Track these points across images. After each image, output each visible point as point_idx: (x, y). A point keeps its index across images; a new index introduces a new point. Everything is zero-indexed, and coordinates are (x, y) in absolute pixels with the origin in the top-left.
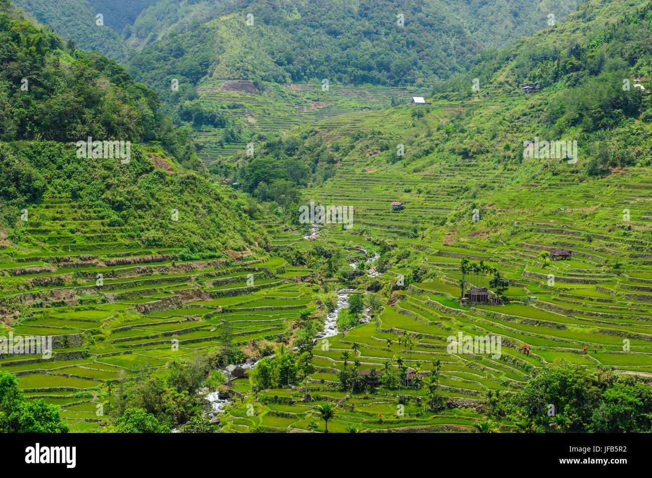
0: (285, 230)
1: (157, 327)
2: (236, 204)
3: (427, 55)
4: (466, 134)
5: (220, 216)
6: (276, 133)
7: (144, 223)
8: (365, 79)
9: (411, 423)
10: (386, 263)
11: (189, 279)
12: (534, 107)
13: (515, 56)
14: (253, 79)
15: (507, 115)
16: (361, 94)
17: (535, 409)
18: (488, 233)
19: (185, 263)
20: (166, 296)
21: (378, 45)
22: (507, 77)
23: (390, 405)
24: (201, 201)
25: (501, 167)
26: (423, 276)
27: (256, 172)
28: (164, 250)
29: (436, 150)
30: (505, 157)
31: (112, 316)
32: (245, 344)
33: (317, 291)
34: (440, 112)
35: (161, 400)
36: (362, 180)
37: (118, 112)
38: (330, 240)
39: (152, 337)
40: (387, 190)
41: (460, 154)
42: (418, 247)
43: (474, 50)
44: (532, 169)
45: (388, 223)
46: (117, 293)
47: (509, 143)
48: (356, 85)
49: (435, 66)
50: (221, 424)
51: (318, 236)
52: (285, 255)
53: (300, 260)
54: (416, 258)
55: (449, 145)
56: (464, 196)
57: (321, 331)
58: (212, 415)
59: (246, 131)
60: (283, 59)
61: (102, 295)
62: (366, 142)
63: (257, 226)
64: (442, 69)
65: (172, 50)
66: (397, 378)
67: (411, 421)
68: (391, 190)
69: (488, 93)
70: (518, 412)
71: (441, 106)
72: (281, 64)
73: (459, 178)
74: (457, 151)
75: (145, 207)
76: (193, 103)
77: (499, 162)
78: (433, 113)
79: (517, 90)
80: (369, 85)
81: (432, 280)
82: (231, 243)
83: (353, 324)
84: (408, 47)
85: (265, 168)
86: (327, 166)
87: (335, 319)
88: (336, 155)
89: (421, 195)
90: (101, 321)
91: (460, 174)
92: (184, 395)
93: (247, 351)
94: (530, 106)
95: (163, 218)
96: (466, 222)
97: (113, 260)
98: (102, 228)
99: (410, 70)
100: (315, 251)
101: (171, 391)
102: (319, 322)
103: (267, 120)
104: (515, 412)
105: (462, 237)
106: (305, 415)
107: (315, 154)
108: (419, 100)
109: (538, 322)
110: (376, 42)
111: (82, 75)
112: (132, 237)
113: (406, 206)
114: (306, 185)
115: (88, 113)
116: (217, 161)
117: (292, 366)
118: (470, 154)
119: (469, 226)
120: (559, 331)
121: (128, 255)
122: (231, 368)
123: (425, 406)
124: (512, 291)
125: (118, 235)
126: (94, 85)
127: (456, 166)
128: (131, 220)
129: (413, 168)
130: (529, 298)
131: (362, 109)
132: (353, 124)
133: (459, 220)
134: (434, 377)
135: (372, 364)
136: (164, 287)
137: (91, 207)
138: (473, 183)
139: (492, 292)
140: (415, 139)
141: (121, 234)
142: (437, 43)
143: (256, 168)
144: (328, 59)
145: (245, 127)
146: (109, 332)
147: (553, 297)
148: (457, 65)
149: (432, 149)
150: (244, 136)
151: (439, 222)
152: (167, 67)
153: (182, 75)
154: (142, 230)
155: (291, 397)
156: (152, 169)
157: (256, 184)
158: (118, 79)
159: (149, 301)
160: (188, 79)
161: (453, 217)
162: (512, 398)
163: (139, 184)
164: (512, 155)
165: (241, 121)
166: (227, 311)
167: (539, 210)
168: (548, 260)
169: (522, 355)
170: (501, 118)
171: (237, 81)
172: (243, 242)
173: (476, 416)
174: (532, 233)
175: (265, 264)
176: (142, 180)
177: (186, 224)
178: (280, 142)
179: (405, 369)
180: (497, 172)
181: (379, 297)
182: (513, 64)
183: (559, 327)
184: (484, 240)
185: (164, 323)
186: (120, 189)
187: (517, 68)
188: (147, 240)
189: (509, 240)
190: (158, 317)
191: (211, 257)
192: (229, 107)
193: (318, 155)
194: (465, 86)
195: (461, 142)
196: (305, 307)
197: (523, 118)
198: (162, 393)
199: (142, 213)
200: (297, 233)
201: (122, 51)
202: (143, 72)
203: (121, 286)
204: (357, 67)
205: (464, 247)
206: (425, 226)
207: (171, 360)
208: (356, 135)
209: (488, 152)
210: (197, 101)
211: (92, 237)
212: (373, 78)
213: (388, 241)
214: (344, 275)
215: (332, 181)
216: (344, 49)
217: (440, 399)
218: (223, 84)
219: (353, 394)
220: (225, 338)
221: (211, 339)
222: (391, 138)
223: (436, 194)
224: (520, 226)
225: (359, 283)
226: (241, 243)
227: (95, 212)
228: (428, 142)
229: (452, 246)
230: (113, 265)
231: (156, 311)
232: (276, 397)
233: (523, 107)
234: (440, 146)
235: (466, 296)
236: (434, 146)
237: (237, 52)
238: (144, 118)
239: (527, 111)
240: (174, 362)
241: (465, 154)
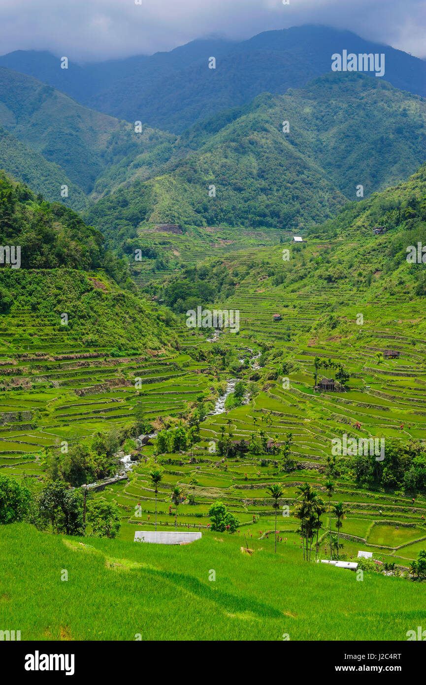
0: (193, 335)
1: (90, 406)
2: (157, 315)
3: (308, 206)
4: (330, 265)
5: (143, 324)
6: (195, 263)
7: (85, 329)
8: (261, 224)
9: (269, 481)
10: (265, 360)
11: (116, 370)
12: (381, 244)
13: (370, 206)
14: (178, 223)
15: (361, 250)
16: (258, 234)
17: (362, 470)
18: (340, 338)
19: (114, 359)
20: (98, 383)
21: (271, 198)
22: (363, 222)
23: (255, 467)
24: (128, 313)
25: (355, 289)
26: (290, 370)
27: (176, 291)
28: (99, 349)
29: (309, 276)
30: (358, 282)
31: (56, 398)
32: (154, 419)
33: (212, 380)
34: (313, 248)
35: (85, 461)
36: (253, 298)
37: (68, 247)
38: (227, 342)
39: (85, 414)
40: (271, 305)
41: (325, 279)
42: (289, 348)
43: (342, 202)
44: (376, 290)
45: (270, 330)
46: (62, 380)
47: (362, 271)
48: (254, 228)
49: (313, 214)
50: (128, 479)
51: (218, 339)
52: (191, 353)
53: (202, 357)
54: (287, 356)
55: (318, 272)
56: (327, 310)
57: (212, 410)
58: (124, 472)
59: (172, 261)
60: (201, 208)
61: (50, 382)
62: (259, 270)
63: (170, 331)
64: (318, 216)
65: (119, 202)
66: (261, 446)
67: (269, 479)
68: (274, 306)
69: (349, 234)
70: (349, 473)
71: (314, 244)
72: (199, 212)
73: (324, 296)
74: (323, 277)
75: (86, 317)
76: (133, 240)
77: (354, 285)
78: (308, 248)
79: (370, 232)
80: (264, 228)
81: (296, 373)
82: (150, 344)
83: (236, 405)
84: (293, 200)
85: (183, 288)
86: (228, 287)
87: (224, 401)
88: (236, 279)
89: (296, 309)
90: (47, 402)
91: (325, 294)
92: (103, 458)
93: (155, 424)
94: (378, 244)
95: (99, 325)
96: (325, 330)
97: (60, 356)
98: (53, 332)
99: (294, 217)
100: (214, 351)
101: (93, 454)
102: (211, 404)
103: (188, 253)
104: (347, 473)
105: (322, 341)
106: (190, 473)
107: (220, 278)
108: (298, 239)
109: (369, 405)
110: (269, 196)
111: (41, 219)
112: (76, 339)
113: (284, 317)
114: (213, 302)
115: (46, 248)
116: (149, 283)
117: (183, 437)
118: (333, 279)
119: (327, 332)
120: (385, 412)
121: (72, 352)
122: (142, 437)
123: (281, 467)
124: (352, 381)
125: (65, 337)
126: (50, 227)
127: (322, 288)
128: (75, 327)
129: (291, 289)
130: (365, 387)
131: (258, 245)
132: (249, 256)
133: (320, 328)
134: (287, 446)
135: (244, 435)
136: (97, 376)
137: (45, 317)
138: (334, 300)
139: (337, 382)
140: (293, 268)
141: (68, 337)
142: (315, 197)
143: (176, 289)
144: (234, 208)
145: (172, 258)
146: (53, 410)
147: (382, 387)
148: (329, 213)
149: (306, 275)
150: (171, 265)
151: (306, 329)
152: (115, 214)
153: (126, 219)
154: (83, 334)
155: (181, 460)
156: (92, 289)
157: (175, 301)
158: (73, 223)
159: (85, 387)
160: (130, 223)
161: (316, 326)
162: (345, 462)
163: (82, 300)
164: (363, 280)
165: (168, 254)
166: (143, 395)
167: (379, 321)
168: (382, 358)
169: (355, 430)
170: (357, 252)
171: (166, 225)
172: (159, 343)
173: (318, 476)
174: (372, 338)
175: (175, 360)
176: (85, 297)
177: (116, 330)
178: (195, 269)
179: (266, 440)
180: (352, 293)
181: (259, 385)
182: (368, 212)
183: (384, 409)
184: (337, 343)
185: (95, 404)
186: (68, 304)
187: (371, 215)
188: (87, 341)
189: (355, 343)
190: (91, 399)
191: (134, 354)
192: (160, 244)
193: (223, 279)
194: (332, 228)
195: (327, 270)
196: (202, 392)
197: (372, 253)
198: (86, 455)
199: (84, 322)
200: (202, 337)
201: (85, 203)
202: (98, 218)
203: (64, 376)
204: (255, 214)
205: (322, 348)
206: (296, 332)
207: (97, 431)
208: (251, 265)
209: (346, 277)
210: (136, 239)
211: (46, 339)
212: (267, 222)
213: (268, 344)
214: (234, 368)
215: (232, 298)
216: (246, 201)
217: (292, 462)
218: (156, 227)
219: (228, 458)
220: (138, 415)
221: (128, 415)
222: (276, 267)
223: (307, 308)
224: (363, 333)
225: (244, 374)
226: (157, 344)
227: (48, 321)
228: (303, 270)
229: (314, 348)
230: (60, 360)
231: (90, 394)
232: (170, 460)
233: (373, 245)
234: (311, 273)
235: (319, 385)
236: (307, 273)
237: (167, 203)
238: (91, 252)
239: (376, 247)
240: (99, 434)
241: (329, 279)
